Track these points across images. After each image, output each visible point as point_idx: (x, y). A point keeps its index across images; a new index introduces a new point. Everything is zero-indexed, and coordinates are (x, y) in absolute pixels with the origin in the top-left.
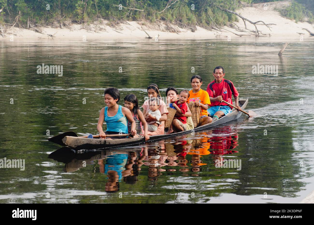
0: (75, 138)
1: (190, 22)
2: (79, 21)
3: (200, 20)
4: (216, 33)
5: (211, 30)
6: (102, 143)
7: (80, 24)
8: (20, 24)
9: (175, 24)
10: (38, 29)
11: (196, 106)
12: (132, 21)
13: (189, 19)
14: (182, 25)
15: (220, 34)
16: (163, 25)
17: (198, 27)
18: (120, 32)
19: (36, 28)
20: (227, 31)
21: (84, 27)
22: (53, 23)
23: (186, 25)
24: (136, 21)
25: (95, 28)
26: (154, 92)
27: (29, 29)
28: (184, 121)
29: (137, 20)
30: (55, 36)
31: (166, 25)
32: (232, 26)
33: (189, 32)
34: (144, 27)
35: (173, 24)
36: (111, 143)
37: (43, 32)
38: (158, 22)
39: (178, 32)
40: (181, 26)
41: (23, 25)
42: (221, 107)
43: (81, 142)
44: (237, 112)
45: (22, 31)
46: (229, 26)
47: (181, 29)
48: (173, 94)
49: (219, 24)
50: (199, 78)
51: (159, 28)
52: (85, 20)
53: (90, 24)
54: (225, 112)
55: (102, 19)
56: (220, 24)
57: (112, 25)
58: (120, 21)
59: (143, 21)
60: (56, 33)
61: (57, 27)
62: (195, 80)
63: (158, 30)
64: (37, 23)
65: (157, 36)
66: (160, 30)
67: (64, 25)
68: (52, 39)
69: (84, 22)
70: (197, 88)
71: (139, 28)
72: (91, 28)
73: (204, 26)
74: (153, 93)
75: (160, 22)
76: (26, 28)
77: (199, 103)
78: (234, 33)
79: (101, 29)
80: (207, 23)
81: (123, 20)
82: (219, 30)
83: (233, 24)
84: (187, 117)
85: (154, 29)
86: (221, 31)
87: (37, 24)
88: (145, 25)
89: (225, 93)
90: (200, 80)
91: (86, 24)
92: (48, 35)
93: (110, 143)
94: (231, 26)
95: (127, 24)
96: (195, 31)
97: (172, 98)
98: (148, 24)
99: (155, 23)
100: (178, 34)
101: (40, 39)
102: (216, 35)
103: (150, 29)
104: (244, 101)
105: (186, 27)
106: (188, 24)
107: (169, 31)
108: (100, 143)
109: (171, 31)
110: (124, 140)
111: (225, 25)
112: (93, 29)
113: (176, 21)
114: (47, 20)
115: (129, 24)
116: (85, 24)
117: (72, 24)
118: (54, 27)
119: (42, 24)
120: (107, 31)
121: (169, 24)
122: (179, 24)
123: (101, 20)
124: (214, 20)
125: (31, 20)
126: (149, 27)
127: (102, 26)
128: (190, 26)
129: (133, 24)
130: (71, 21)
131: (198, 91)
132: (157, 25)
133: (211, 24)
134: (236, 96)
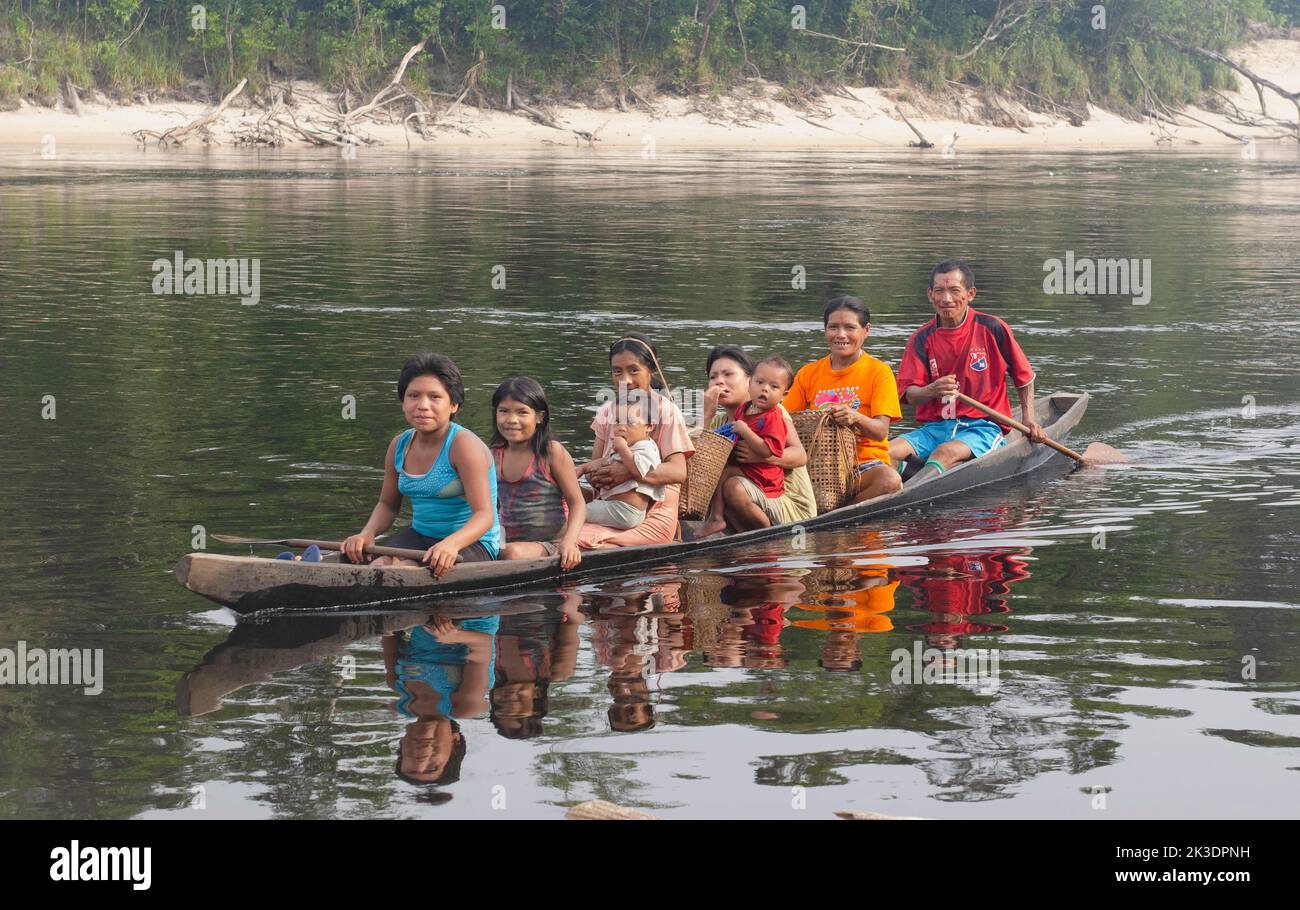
0: (233, 563)
1: (1067, 91)
2: (683, 85)
3: (1104, 82)
4: (1156, 130)
5: (1140, 121)
6: (365, 583)
7: (685, 95)
8: (481, 95)
9: (1013, 99)
10: (540, 113)
11: (835, 423)
12: (866, 86)
13: (1063, 82)
14: (1037, 100)
15: (1173, 134)
16: (971, 102)
17: (1094, 110)
18: (824, 123)
19: (534, 109)
20: (1196, 123)
21: (699, 108)
22: (592, 93)
23: (1052, 101)
24: (877, 86)
25: (737, 110)
26: (637, 364)
27: (510, 111)
28: (774, 485)
29: (881, 83)
30: (598, 136)
31: (983, 100)
32: (1216, 107)
33: (1063, 125)
34: (905, 107)
35: (1006, 98)
36: (408, 583)
37: (559, 122)
38: (956, 91)
39: (1023, 125)
40: (1035, 104)
41: (492, 99)
42: (964, 424)
43: (262, 580)
44: (1029, 447)
45: (489, 119)
46: (1205, 107)
47: (1033, 116)
48: (727, 374)
49: (1167, 100)
50: (855, 310)
51: (959, 111)
52: (702, 81)
53: (719, 96)
54: (976, 445)
55: (761, 80)
56: (1172, 98)
57: (793, 102)
58: (823, 85)
59: (902, 86)
60: (604, 125)
61: (605, 107)
62: (841, 318)
63: (952, 118)
64: (538, 91)
65: (951, 138)
66: (960, 117)
67: (632, 99)
68: (591, 146)
69: (697, 90)
70: (848, 349)
71: (888, 112)
72: (723, 110)
73: (1116, 107)
74: (633, 369)
75: (961, 91)
76: (502, 110)
77: (849, 410)
78: (1219, 131)
79: (756, 115)
80: (1125, 93)
81: (833, 82)
82: (1169, 119)
83: (1217, 97)
84: (787, 471)
85: (941, 114)
86: (1176, 124)
87: (538, 96)
88: (909, 101)
89: (977, 366)
90: (862, 316)
91: (707, 96)
92: (575, 132)
93: (401, 581)
94: (1213, 106)
95: (848, 95)
96: (1084, 123)
97: (725, 388)
98: (921, 98)
99: (943, 95)
100: (1023, 132)
101: (549, 147)
102: (1155, 138)
103: (926, 115)
104: (1070, 402)
105: (1051, 108)
106: (1060, 100)
107: (991, 122)
108: (353, 583)
109: (999, 122)
110: (471, 569)
111: (1189, 102)
112: (730, 114)
113: (1018, 89)
114: (573, 83)
115: (855, 98)
116: (701, 96)
117: (658, 95)
118: (596, 104)
119: (555, 95)
120: (776, 120)
121: (991, 100)
122: (1028, 97)
123: (756, 82)
124: (1150, 84)
125: (518, 82)
126: (924, 109)
127: (759, 105)
128: (1067, 105)
129: (869, 95)
130: (653, 87)
131: (854, 361)
132: (951, 103)
133: (1139, 100)
134: (1022, 383)
